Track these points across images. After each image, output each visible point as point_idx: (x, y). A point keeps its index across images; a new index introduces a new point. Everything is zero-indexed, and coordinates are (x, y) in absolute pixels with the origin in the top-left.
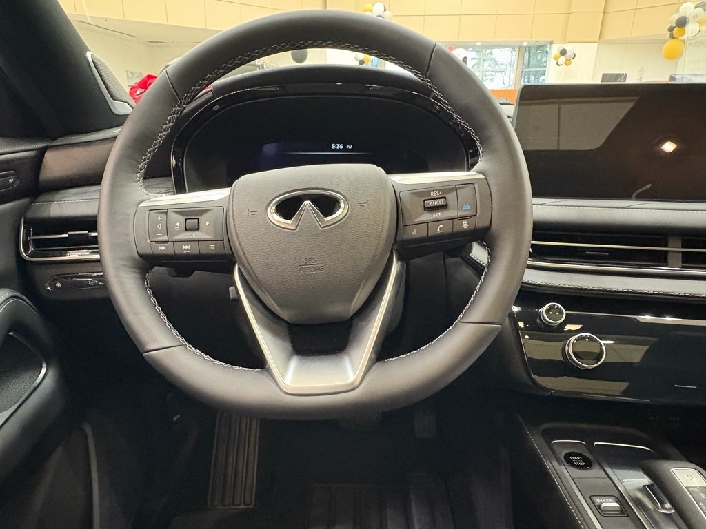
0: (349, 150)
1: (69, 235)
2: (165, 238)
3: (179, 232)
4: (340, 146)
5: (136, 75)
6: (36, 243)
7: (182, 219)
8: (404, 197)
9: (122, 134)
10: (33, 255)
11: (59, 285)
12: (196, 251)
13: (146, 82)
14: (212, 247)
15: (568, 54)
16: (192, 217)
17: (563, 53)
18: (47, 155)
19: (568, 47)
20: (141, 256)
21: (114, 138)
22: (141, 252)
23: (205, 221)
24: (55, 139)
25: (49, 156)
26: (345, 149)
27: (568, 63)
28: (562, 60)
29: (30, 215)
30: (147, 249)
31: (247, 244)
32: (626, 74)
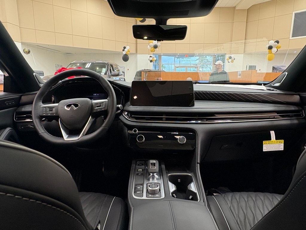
0: (98, 95)
1: (26, 116)
2: (45, 112)
3: (48, 112)
4: (96, 94)
5: (59, 66)
6: (18, 117)
7: (49, 109)
8: (93, 104)
9: (38, 92)
10: (17, 120)
11: (23, 128)
12: (51, 115)
13: (62, 70)
14: (55, 114)
15: (232, 58)
16: (51, 109)
17: (230, 58)
18: (22, 97)
19: (232, 56)
20: (40, 116)
21: (36, 93)
22: (40, 115)
23: (54, 109)
24: (25, 93)
25: (23, 97)
26: (97, 95)
27: (232, 62)
28: (230, 60)
29: (17, 111)
30: (41, 114)
31: (61, 114)
32: (256, 66)
